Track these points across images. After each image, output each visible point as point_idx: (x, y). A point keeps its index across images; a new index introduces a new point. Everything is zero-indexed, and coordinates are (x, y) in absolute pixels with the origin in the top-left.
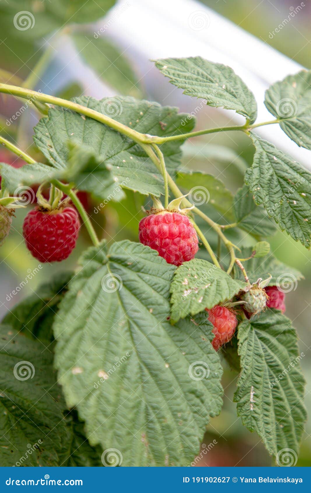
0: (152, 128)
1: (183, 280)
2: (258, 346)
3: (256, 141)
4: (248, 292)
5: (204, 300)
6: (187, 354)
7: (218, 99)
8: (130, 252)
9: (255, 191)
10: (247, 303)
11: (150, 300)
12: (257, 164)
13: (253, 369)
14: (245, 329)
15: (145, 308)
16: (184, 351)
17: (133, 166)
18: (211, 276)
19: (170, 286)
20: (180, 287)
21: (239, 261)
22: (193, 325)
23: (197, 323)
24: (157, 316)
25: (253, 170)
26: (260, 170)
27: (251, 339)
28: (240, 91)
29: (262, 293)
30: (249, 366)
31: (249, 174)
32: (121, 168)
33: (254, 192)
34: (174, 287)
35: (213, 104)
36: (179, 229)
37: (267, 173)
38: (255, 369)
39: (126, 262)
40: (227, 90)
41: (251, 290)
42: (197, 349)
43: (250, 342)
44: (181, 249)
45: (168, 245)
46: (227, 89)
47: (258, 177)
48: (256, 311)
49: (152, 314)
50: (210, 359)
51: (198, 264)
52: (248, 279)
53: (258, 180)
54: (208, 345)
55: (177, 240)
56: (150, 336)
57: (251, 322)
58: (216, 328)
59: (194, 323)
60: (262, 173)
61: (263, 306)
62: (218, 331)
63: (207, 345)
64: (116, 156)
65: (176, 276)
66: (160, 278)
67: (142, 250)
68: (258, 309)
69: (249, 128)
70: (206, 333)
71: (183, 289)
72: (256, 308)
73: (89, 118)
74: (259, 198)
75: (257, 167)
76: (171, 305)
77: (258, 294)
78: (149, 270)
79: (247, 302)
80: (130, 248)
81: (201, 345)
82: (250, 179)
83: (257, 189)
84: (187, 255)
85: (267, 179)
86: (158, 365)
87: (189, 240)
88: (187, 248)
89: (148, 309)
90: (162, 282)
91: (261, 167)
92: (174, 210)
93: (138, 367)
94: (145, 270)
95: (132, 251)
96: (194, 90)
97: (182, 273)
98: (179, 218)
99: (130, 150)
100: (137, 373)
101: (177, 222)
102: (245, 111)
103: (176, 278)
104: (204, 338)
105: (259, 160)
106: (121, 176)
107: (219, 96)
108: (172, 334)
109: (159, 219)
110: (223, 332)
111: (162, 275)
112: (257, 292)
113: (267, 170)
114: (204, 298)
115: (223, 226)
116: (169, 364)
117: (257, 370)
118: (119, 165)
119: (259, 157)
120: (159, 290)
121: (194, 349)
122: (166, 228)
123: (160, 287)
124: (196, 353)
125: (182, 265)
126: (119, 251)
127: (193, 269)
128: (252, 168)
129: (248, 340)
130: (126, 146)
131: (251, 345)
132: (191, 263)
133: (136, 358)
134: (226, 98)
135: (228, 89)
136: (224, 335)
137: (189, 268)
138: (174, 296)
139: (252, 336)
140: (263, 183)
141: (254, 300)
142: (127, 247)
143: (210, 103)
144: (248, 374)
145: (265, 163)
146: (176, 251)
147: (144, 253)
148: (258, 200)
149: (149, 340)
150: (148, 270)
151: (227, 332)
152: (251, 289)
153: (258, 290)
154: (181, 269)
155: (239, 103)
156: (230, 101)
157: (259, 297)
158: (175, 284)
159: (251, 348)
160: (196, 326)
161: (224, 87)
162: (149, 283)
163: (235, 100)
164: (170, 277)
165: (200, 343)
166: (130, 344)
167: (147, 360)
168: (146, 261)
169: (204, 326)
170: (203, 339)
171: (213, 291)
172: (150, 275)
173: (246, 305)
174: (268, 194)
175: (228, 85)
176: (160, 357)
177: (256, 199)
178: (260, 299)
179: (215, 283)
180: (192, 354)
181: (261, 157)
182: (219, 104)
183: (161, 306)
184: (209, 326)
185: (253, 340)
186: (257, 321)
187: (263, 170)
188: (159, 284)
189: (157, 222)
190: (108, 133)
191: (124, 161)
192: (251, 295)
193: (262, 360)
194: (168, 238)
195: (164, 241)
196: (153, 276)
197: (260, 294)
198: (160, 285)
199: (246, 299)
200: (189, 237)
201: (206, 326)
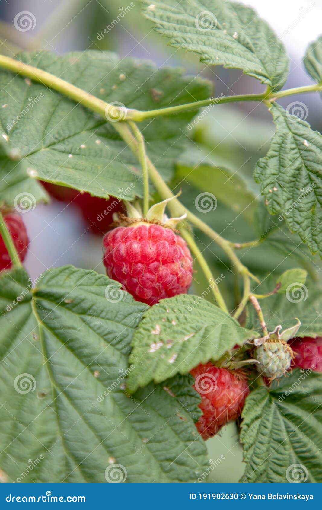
0: (138, 97)
1: (152, 327)
2: (279, 428)
3: (278, 117)
4: (261, 345)
5: (177, 360)
6: (150, 442)
7: (220, 53)
8: (72, 284)
9: (269, 193)
10: (259, 363)
11: (96, 357)
12: (275, 151)
13: (269, 463)
14: (257, 402)
15: (86, 370)
16: (147, 438)
17: (98, 154)
18: (198, 322)
19: (133, 336)
20: (146, 338)
21: (254, 298)
22: (167, 396)
23: (174, 394)
24: (106, 382)
25: (268, 161)
26: (280, 161)
27: (268, 417)
28: (263, 43)
29: (284, 348)
30: (261, 459)
31: (261, 167)
32: (76, 156)
33: (267, 194)
34: (137, 338)
35: (209, 60)
36: (157, 249)
37: (290, 166)
38: (273, 463)
39: (63, 299)
40: (239, 41)
41: (266, 344)
42: (168, 434)
43: (265, 421)
44: (160, 278)
45: (140, 273)
46: (239, 38)
47: (276, 172)
48: (273, 375)
49: (98, 379)
50: (189, 449)
51: (184, 302)
52: (266, 326)
53: (275, 176)
54: (188, 427)
55: (153, 265)
56: (88, 415)
57: (271, 391)
58: (208, 401)
59: (169, 392)
60: (282, 165)
61: (284, 369)
62: (212, 404)
63: (186, 428)
64: (72, 140)
65: (144, 321)
66: (118, 324)
67: (93, 280)
68: (277, 371)
69: (273, 97)
70: (188, 409)
71: (151, 342)
72: (273, 370)
73: (36, 82)
74: (275, 203)
75: (276, 156)
76: (129, 365)
77: (276, 349)
78: (102, 311)
79: (260, 361)
80: (74, 277)
81: (176, 427)
82: (262, 174)
83: (273, 191)
84: (171, 288)
85: (289, 174)
86: (96, 460)
87: (173, 266)
88: (170, 277)
89: (92, 372)
90: (120, 330)
91: (282, 156)
92: (153, 220)
93: (63, 462)
94: (95, 311)
95: (76, 283)
96: (185, 40)
97: (153, 317)
98: (157, 233)
99: (97, 130)
100: (60, 472)
101: (154, 238)
102: (264, 73)
103: (143, 323)
104: (183, 416)
105: (279, 146)
106: (73, 168)
107: (224, 49)
108: (128, 410)
109: (127, 233)
110: (220, 407)
111: (123, 319)
112: (274, 346)
113: (291, 161)
114: (178, 357)
115: (238, 245)
116: (116, 458)
117: (276, 466)
118: (73, 152)
119: (280, 141)
120: (114, 342)
121: (162, 434)
122: (136, 247)
123: (115, 338)
124: (165, 440)
125: (157, 304)
126: (53, 282)
127: (173, 310)
128: (267, 158)
129: (262, 418)
130: (91, 124)
131: (265, 427)
132: (173, 301)
133: (62, 448)
134: (234, 52)
135: (242, 38)
136: (223, 410)
137: (167, 307)
138: (135, 352)
139: (270, 413)
140: (283, 181)
141: (269, 358)
142: (68, 276)
143: (204, 60)
144: (259, 471)
145: (287, 150)
146: (152, 282)
147: (97, 285)
148: (274, 207)
149: (86, 419)
150: (99, 312)
151: (226, 406)
152: (266, 341)
153: (277, 343)
154: (154, 311)
155: (257, 60)
156: (241, 57)
157: (278, 354)
158: (140, 333)
159: (267, 431)
160: (171, 397)
161: (235, 35)
162: (99, 331)
163: (249, 55)
164: (135, 321)
165: (175, 424)
166: (53, 426)
167: (78, 452)
168: (99, 297)
169: (185, 398)
170: (181, 418)
171: (195, 346)
172: (103, 318)
173: (258, 366)
174: (291, 197)
175: (243, 33)
176: (100, 447)
177: (270, 206)
178: (280, 358)
179: (202, 332)
180: (159, 442)
181: (283, 141)
182: (218, 60)
183: (113, 367)
184: (193, 398)
185: (271, 418)
186: (281, 389)
187: (284, 161)
188: (115, 332)
189: (126, 239)
190: (64, 106)
191: (83, 146)
192: (265, 350)
193: (285, 449)
194: (140, 262)
195: (134, 267)
196: (107, 321)
197: (279, 350)
198: (116, 334)
199: (258, 357)
200: (173, 262)
201: (188, 397)
